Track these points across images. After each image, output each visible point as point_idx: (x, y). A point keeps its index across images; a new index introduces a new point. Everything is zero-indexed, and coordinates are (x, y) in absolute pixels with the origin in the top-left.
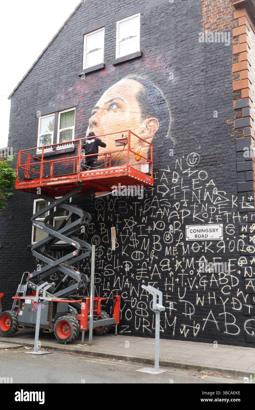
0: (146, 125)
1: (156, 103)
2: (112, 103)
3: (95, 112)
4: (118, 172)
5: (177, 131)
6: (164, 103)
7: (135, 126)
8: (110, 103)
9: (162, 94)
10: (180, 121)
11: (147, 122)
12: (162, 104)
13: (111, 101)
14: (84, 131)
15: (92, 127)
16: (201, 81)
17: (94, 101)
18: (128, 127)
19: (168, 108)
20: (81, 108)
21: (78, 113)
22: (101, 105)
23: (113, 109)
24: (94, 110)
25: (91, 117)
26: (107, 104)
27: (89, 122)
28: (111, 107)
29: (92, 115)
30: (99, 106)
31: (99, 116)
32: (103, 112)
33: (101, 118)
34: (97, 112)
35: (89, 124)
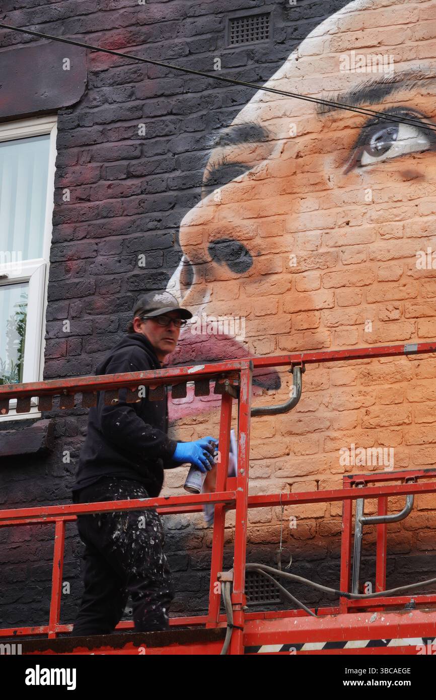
2: (379, 107)
3: (234, 164)
8: (366, 110)
13: (376, 92)
17: (220, 85)
20: (109, 127)
21: (81, 162)
22: (285, 115)
23: (390, 154)
24: (228, 148)
25: (197, 198)
26: (342, 116)
27: (177, 241)
28: (373, 142)
29: (206, 186)
30: (266, 124)
31: (270, 200)
32: (306, 168)
33: (281, 217)
34: (248, 168)
35: (179, 254)
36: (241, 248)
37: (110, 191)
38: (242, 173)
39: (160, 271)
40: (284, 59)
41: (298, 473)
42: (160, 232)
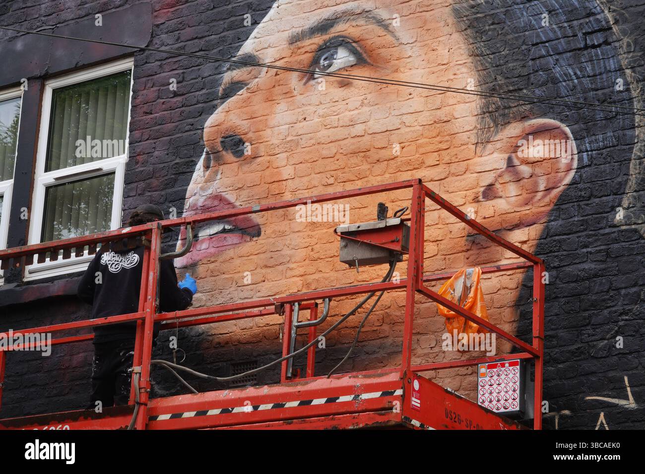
0: (506, 156)
1: (563, 44)
2: (327, 37)
3: (239, 82)
4: (356, 407)
6: (606, 43)
7: (447, 159)
8: (319, 40)
11: (514, 141)
12: (594, 46)
13: (323, 28)
14: (176, 180)
15: (220, 161)
17: (231, 28)
18: (409, 163)
19: (628, 72)
21: (147, 87)
22: (269, 46)
23: (332, 69)
24: (234, 71)
25: (215, 107)
26: (304, 45)
27: (202, 138)
28: (322, 62)
29: (221, 98)
30: (258, 53)
31: (258, 105)
32: (281, 82)
33: (265, 118)
34: (246, 85)
35: (203, 147)
36: (240, 140)
37: (163, 106)
38: (243, 88)
39: (192, 159)
41: (269, 293)
42: (192, 133)
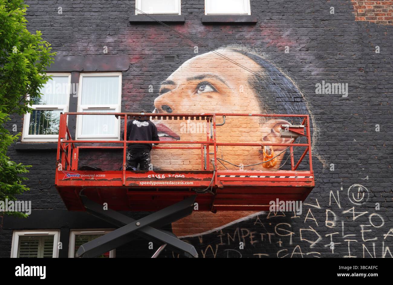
0: (271, 129)
1: (287, 99)
2: (201, 81)
3: (167, 89)
5: (327, 148)
6: (301, 101)
8: (199, 81)
9: (297, 87)
10: (331, 133)
11: (273, 125)
12: (297, 102)
13: (201, 78)
16: (360, 84)
17: (162, 71)
18: (236, 125)
19: (309, 111)
20: (135, 77)
21: (128, 84)
22: (179, 80)
23: (204, 91)
24: (165, 85)
25: (158, 95)
26: (193, 82)
27: (154, 105)
28: (200, 88)
29: (160, 93)
30: (174, 81)
31: (176, 97)
32: (185, 92)
33: (179, 102)
34: (171, 90)
35: (154, 108)
36: (169, 108)
37: (136, 91)
38: (169, 91)
39: (149, 110)
40: (178, 67)
41: (185, 159)
42: (149, 102)
